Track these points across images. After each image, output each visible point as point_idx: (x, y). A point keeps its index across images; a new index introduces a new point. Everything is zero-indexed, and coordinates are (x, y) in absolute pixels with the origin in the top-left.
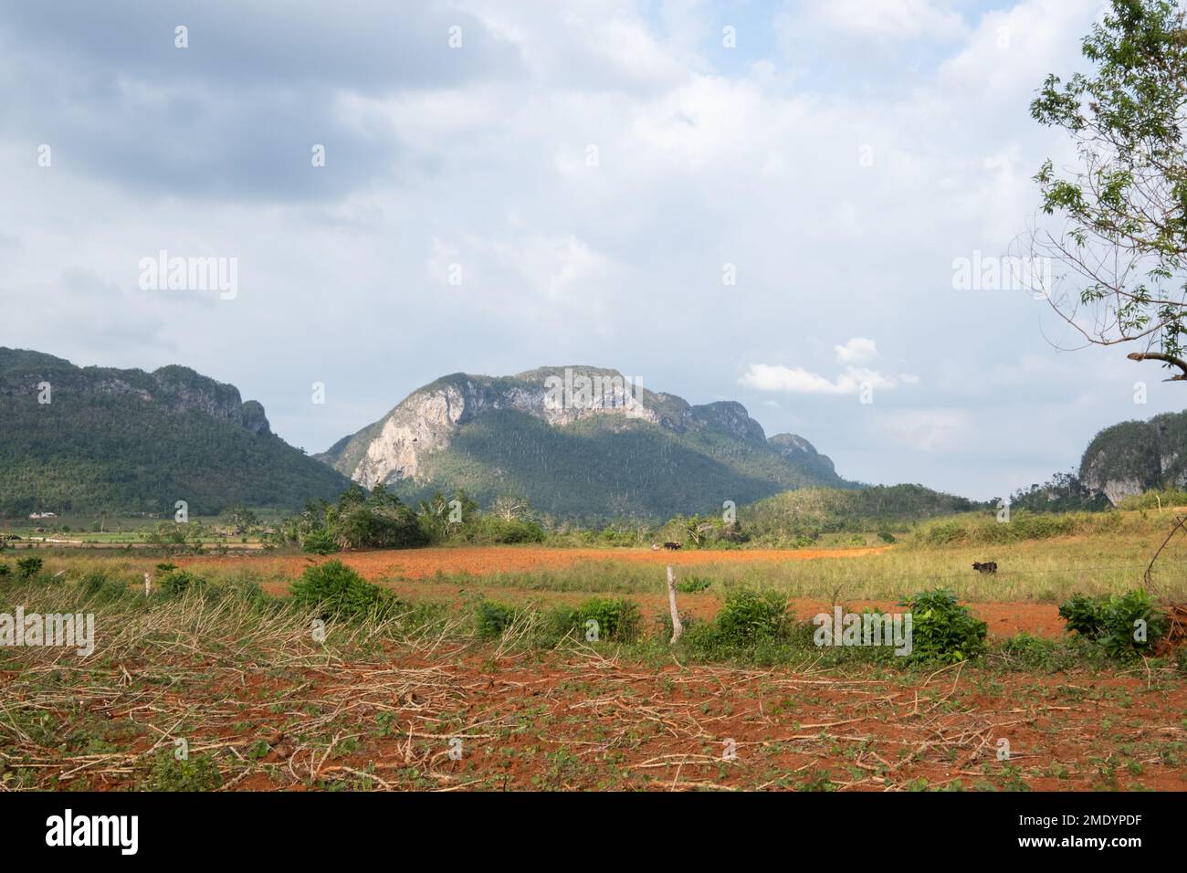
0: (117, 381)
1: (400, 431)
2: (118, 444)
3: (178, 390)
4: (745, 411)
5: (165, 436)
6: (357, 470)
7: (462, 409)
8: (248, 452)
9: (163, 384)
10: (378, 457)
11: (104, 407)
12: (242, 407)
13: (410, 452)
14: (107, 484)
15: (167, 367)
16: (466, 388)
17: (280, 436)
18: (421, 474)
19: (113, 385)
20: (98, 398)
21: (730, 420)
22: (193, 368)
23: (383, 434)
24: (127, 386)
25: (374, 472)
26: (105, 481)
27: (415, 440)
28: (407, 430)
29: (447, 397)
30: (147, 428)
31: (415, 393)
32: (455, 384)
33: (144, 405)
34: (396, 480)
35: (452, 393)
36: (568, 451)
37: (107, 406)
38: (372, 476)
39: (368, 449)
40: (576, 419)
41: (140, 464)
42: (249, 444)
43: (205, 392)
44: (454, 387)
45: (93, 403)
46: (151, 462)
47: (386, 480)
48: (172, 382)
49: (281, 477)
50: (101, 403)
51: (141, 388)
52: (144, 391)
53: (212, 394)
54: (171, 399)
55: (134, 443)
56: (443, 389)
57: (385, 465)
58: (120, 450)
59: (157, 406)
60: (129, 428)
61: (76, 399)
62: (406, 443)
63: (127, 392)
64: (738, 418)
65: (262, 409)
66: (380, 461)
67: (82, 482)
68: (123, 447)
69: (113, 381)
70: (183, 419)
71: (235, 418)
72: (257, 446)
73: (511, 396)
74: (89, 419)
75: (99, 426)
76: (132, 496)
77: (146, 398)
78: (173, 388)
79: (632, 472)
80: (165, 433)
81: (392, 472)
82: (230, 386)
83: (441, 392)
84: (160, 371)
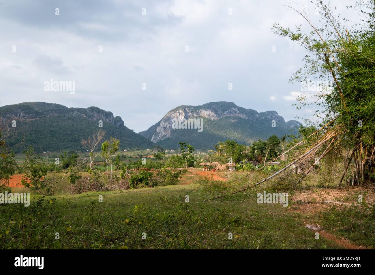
0: (76, 112)
1: (165, 123)
2: (75, 130)
3: (93, 114)
4: (277, 114)
5: (89, 128)
6: (153, 136)
7: (184, 116)
8: (114, 132)
9: (89, 112)
10: (159, 131)
11: (72, 120)
12: (114, 118)
13: (168, 130)
14: (71, 142)
15: (91, 107)
16: (185, 110)
17: (126, 126)
18: (172, 136)
19: (75, 113)
20: (70, 117)
21: (272, 116)
22: (98, 107)
23: (160, 124)
24: (79, 113)
25: (158, 136)
26: (70, 142)
27: (170, 126)
28: (167, 123)
29: (179, 113)
30: (84, 125)
31: (169, 112)
32: (182, 109)
33: (84, 119)
34: (164, 138)
35: (181, 111)
36: (217, 128)
37: (73, 119)
38: (157, 137)
39: (156, 129)
40: (220, 118)
41: (81, 136)
42: (115, 129)
43: (102, 114)
44: (181, 110)
45: (69, 118)
46: (84, 135)
47: (162, 138)
48: (92, 111)
49: (124, 139)
50: (71, 119)
51: (83, 113)
52: (84, 115)
53: (104, 114)
54: (91, 117)
55: (80, 130)
56: (178, 110)
57: (161, 134)
58: (76, 132)
59: (87, 119)
60: (79, 126)
61: (64, 117)
62: (167, 127)
63: (79, 115)
64: (275, 116)
65: (120, 118)
66: (160, 133)
67: (64, 142)
68: (77, 131)
69: (75, 112)
70: (95, 122)
71: (112, 122)
72: (117, 130)
73: (200, 112)
74: (68, 123)
75: (70, 125)
76: (78, 146)
77: (84, 116)
78: (92, 114)
79: (237, 134)
80: (90, 127)
81: (163, 136)
82: (110, 112)
83: (177, 111)
84: (89, 108)
